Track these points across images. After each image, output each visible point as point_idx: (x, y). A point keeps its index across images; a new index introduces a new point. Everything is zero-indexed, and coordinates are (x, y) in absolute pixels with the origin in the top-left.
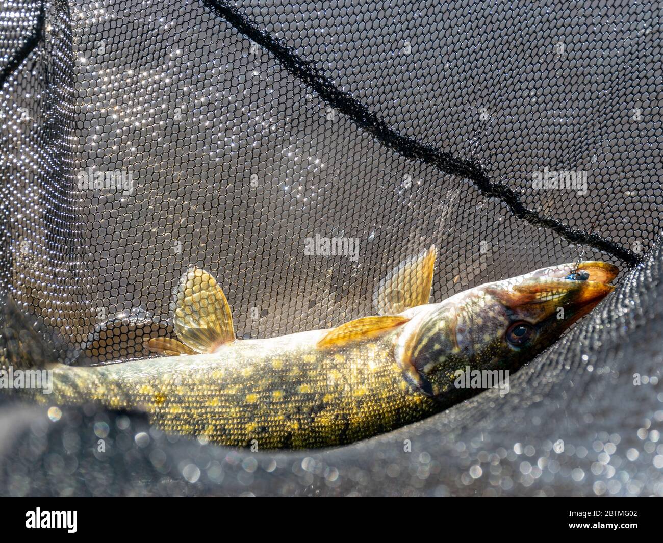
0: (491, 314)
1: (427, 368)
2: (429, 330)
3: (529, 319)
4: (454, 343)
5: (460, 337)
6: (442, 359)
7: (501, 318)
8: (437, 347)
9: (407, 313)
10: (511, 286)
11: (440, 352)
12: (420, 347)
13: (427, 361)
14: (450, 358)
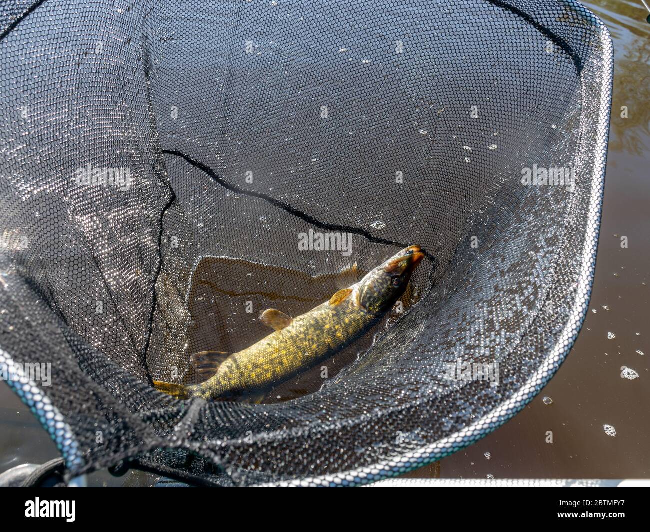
0: (384, 277)
1: (368, 305)
2: (363, 291)
3: (398, 275)
4: (375, 292)
5: (375, 289)
6: (372, 300)
7: (388, 278)
8: (368, 296)
9: (351, 288)
10: (387, 264)
11: (370, 298)
12: (362, 298)
13: (366, 303)
14: (375, 298)
